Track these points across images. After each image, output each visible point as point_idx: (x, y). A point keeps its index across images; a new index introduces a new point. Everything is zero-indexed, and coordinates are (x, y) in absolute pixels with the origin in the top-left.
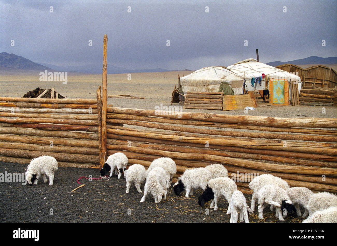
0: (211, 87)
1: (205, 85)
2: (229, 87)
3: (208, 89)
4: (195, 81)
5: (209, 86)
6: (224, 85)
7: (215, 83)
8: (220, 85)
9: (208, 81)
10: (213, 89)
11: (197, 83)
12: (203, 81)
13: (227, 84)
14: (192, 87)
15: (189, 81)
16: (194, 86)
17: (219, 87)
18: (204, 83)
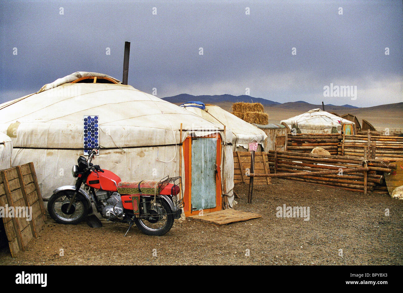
0: (326, 130)
1: (322, 129)
2: (336, 130)
3: (324, 132)
4: (315, 126)
5: (325, 130)
6: (334, 129)
7: (329, 127)
8: (331, 129)
9: (325, 126)
10: (327, 132)
11: (316, 127)
12: (320, 126)
13: (335, 128)
14: (311, 130)
15: (309, 126)
16: (313, 129)
17: (331, 130)
18: (321, 127)
